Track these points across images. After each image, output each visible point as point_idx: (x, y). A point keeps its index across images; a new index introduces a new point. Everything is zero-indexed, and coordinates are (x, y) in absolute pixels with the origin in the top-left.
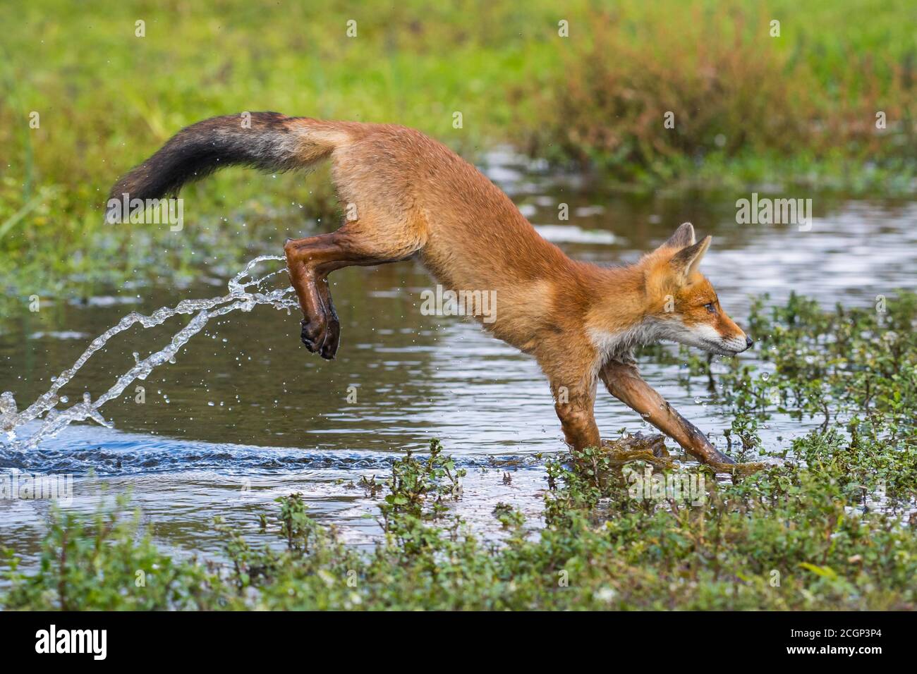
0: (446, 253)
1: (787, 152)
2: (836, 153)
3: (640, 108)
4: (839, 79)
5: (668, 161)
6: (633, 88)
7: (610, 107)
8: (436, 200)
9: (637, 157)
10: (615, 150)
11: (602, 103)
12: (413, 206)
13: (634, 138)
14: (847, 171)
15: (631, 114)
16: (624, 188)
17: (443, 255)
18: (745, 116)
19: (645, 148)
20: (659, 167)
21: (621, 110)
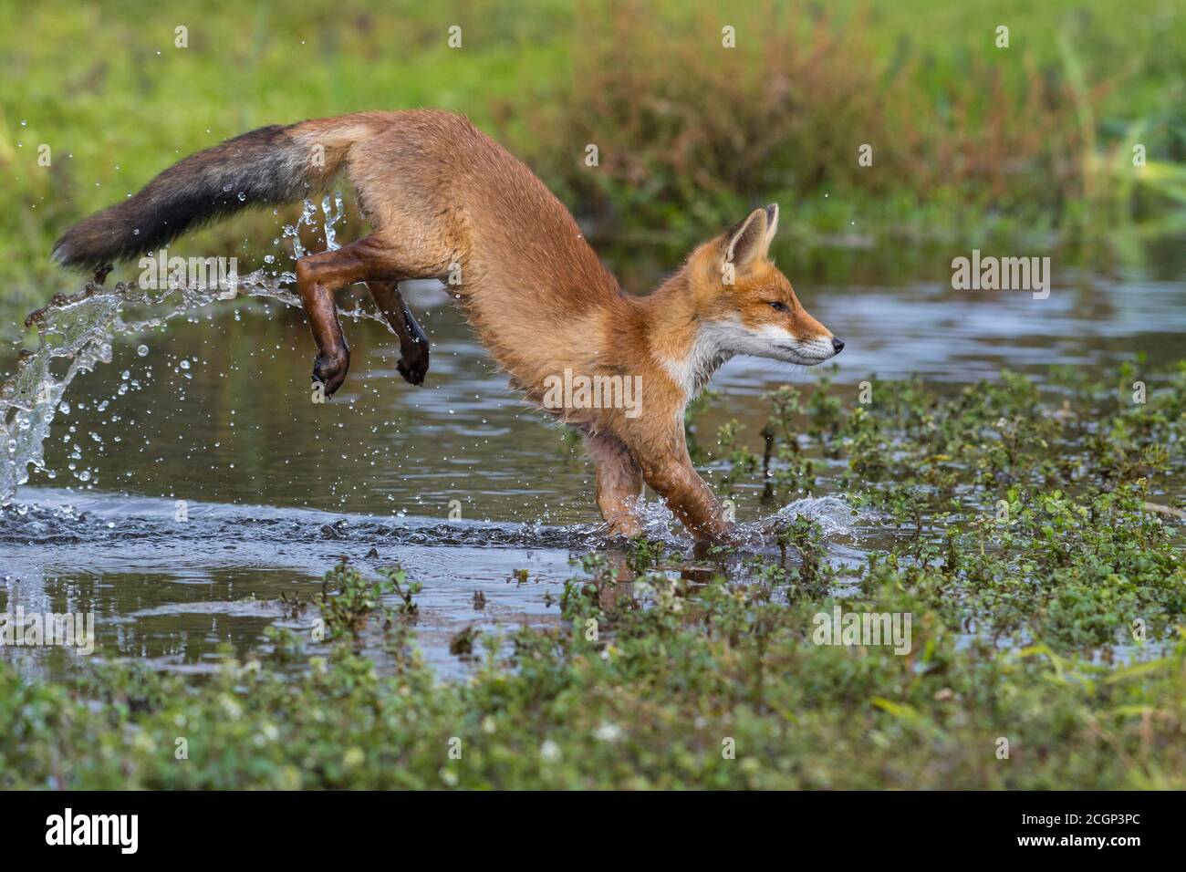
0: (480, 271)
1: (879, 192)
2: (946, 193)
3: (677, 127)
4: (953, 99)
5: (714, 203)
6: (669, 99)
7: (636, 125)
8: (475, 202)
9: (671, 195)
10: (641, 184)
11: (623, 120)
12: (445, 211)
13: (669, 169)
14: (960, 219)
15: (664, 136)
16: (654, 237)
17: (476, 274)
18: (825, 143)
19: (683, 182)
20: (701, 209)
21: (649, 130)
